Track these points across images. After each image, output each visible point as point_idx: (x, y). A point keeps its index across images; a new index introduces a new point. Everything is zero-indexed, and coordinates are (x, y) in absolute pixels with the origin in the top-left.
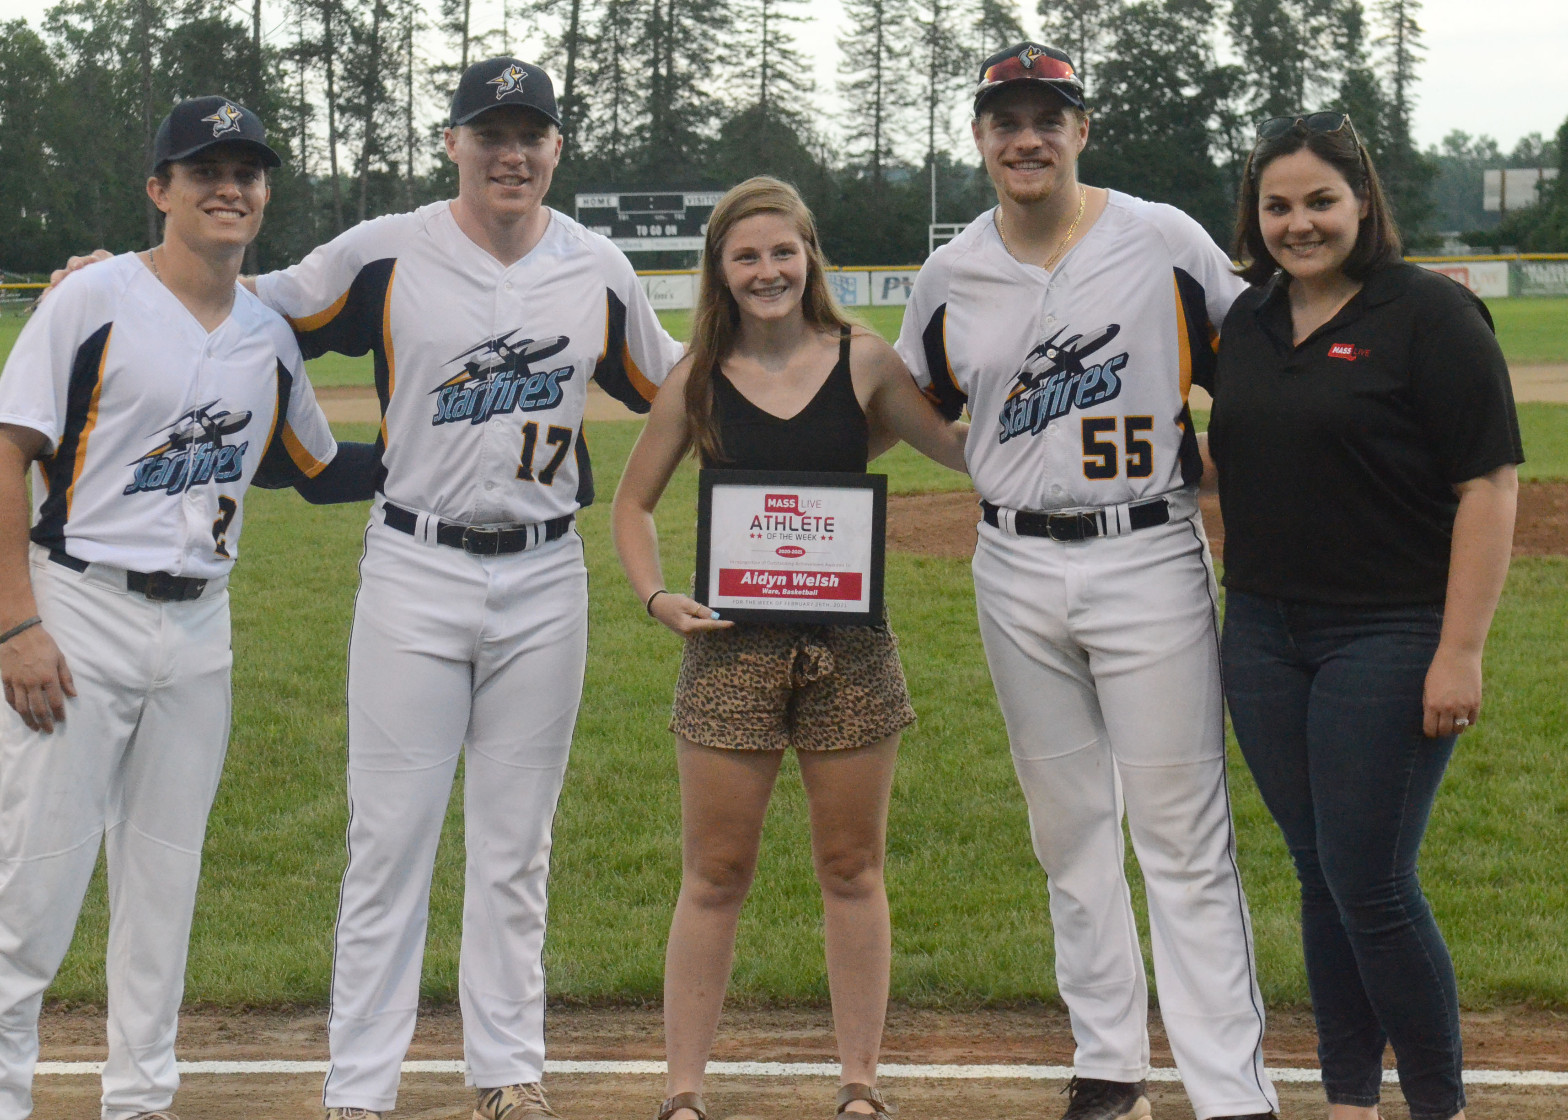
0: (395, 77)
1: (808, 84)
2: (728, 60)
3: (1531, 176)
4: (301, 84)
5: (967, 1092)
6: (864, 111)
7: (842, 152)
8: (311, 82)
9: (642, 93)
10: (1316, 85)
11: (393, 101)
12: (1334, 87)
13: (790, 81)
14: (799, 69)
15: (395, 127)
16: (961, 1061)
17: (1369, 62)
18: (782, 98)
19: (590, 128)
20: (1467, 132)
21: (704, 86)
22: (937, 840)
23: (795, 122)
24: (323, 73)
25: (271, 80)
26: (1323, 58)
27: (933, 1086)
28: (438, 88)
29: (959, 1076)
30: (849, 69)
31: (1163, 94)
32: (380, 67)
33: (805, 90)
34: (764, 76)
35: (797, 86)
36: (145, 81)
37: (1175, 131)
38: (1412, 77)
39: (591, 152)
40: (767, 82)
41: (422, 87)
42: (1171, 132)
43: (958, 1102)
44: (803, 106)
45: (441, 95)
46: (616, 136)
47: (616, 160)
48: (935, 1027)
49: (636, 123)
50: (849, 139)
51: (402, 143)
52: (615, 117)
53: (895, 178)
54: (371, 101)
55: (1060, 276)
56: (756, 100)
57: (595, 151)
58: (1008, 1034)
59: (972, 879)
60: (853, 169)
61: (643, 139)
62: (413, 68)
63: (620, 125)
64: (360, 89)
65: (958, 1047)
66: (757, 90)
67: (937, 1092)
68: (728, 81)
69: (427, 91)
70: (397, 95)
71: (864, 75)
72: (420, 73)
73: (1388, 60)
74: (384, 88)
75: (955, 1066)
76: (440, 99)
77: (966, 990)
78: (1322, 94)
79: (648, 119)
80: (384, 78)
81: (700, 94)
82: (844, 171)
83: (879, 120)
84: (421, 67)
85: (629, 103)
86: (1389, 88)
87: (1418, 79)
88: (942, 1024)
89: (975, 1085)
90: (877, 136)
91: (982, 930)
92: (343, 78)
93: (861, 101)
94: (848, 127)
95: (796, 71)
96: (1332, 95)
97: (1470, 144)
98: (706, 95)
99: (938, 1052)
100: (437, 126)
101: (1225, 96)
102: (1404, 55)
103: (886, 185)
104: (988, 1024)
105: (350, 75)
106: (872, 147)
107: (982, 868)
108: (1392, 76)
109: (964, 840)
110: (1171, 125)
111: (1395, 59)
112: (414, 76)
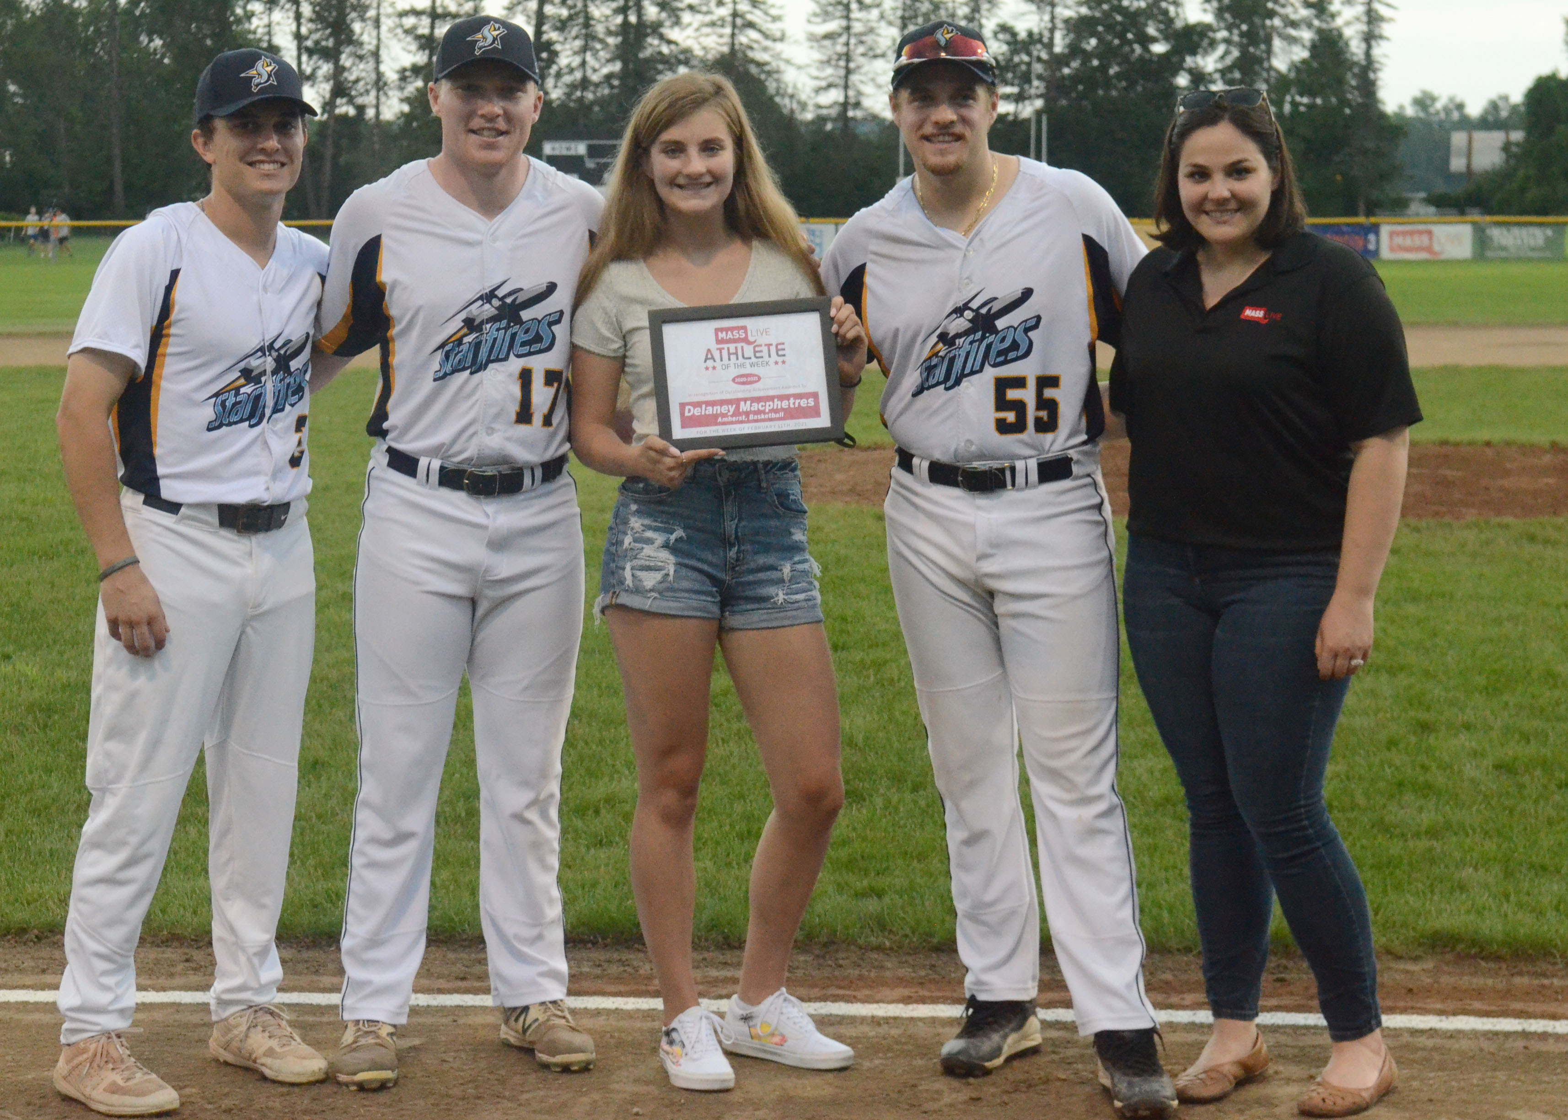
0: (363, 19)
1: (778, 34)
2: (698, 8)
3: (1497, 138)
4: (269, 26)
5: (912, 1030)
6: (833, 62)
7: (811, 103)
8: (278, 24)
9: (611, 41)
10: (1285, 43)
11: (361, 44)
12: (1304, 46)
13: (760, 31)
14: (769, 19)
15: (363, 70)
16: (907, 1000)
17: (1339, 22)
18: (751, 48)
19: (558, 75)
20: (1436, 92)
21: (674, 34)
22: (888, 788)
23: (763, 72)
24: (291, 14)
25: (239, 21)
26: (1293, 17)
27: (879, 1024)
28: (407, 32)
29: (904, 1015)
30: (819, 20)
31: (1133, 51)
32: (348, 10)
33: (775, 40)
34: (734, 26)
35: (766, 36)
36: (111, 20)
37: (1144, 89)
38: (1381, 37)
39: (559, 99)
40: (736, 31)
41: (391, 30)
42: (1139, 88)
43: (903, 1040)
44: (772, 56)
45: (409, 39)
46: (585, 83)
47: (584, 107)
48: (882, 967)
49: (605, 71)
50: (818, 90)
51: (369, 87)
52: (583, 64)
53: (863, 130)
54: (339, 44)
55: (977, 240)
56: (726, 49)
57: (563, 97)
58: (953, 975)
59: (922, 826)
60: (821, 120)
61: (612, 87)
62: (382, 11)
63: (589, 72)
64: (328, 31)
65: (905, 987)
66: (726, 40)
67: (883, 1030)
68: (697, 30)
69: (396, 35)
70: (365, 38)
71: (834, 26)
72: (389, 16)
73: (1358, 19)
74: (352, 32)
75: (901, 1006)
76: (409, 43)
77: (913, 932)
78: (1291, 52)
79: (617, 67)
80: (352, 21)
81: (669, 42)
82: (813, 122)
83: (848, 71)
84: (390, 10)
85: (598, 51)
86: (1358, 47)
87: (1387, 39)
88: (889, 965)
89: (920, 1024)
90: (846, 87)
91: (931, 875)
92: (311, 20)
93: (830, 52)
94: (816, 78)
95: (766, 21)
96: (1301, 54)
97: (1439, 105)
98: (675, 43)
99: (886, 992)
100: (404, 70)
101: (1194, 53)
102: (1373, 14)
103: (855, 136)
104: (934, 966)
105: (318, 17)
106: (841, 99)
107: (932, 817)
108: (1360, 36)
109: (915, 789)
110: (1142, 82)
111: (1365, 19)
112: (383, 19)
